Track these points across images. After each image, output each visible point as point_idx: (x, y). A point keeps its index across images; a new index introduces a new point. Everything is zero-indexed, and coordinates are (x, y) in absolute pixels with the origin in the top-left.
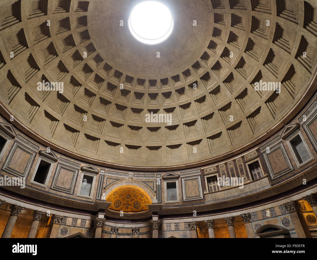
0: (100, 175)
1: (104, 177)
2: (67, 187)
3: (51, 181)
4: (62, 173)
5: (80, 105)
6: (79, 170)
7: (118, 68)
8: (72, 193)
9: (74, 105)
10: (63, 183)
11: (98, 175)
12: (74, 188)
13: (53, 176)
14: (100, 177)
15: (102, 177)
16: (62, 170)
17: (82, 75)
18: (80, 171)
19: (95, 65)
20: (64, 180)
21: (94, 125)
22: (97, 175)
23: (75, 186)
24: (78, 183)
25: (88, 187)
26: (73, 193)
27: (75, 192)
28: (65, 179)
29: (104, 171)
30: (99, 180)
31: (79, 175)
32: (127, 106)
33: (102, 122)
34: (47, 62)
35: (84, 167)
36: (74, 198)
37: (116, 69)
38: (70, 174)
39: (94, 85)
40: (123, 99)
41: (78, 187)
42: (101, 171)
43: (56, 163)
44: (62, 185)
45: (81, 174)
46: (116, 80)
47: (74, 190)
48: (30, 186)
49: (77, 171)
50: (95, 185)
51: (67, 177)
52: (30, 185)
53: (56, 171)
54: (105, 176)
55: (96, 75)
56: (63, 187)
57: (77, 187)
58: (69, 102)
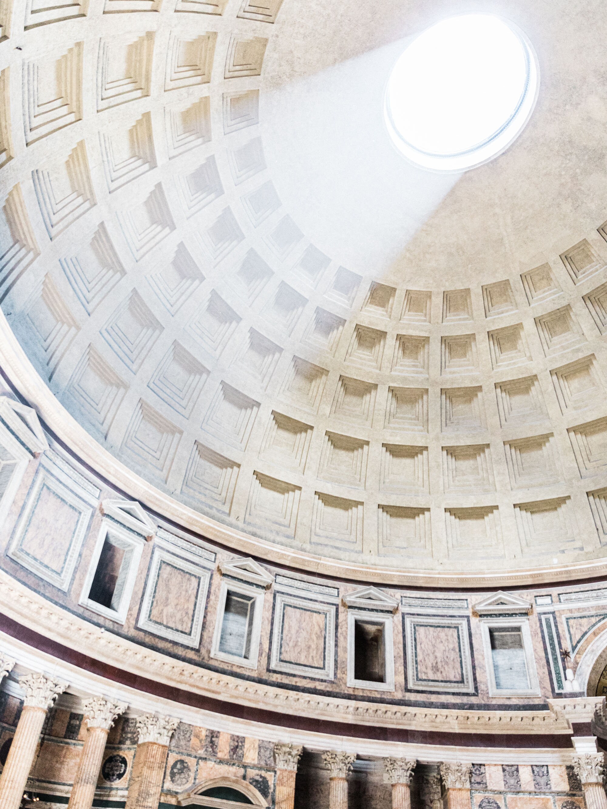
0: (540, 614)
1: (555, 618)
2: (453, 674)
3: (402, 669)
4: (424, 639)
5: (398, 438)
6: (468, 617)
7: (447, 284)
8: (471, 690)
9: (383, 445)
10: (435, 669)
11: (534, 618)
12: (474, 674)
13: (402, 654)
14: (540, 620)
15: (548, 621)
16: (421, 630)
17: (365, 359)
18: (474, 621)
19: (383, 315)
20: (436, 657)
21: (464, 475)
22: (530, 617)
23: (474, 668)
24: (480, 657)
25: (517, 661)
26: (476, 688)
27: (481, 687)
28: (439, 654)
29: (548, 600)
30: (542, 631)
31: (473, 632)
32: (535, 372)
33: (482, 455)
34: (267, 379)
35: (480, 603)
36: (483, 702)
37: (443, 289)
38: (446, 635)
39: (409, 366)
40: (512, 358)
41: (483, 667)
42: (540, 601)
43: (398, 617)
44: (434, 673)
45: (478, 627)
46: (460, 319)
47: (475, 679)
48: (351, 695)
49: (464, 622)
50: (535, 650)
51: (441, 647)
52: (351, 692)
53: (404, 637)
54: (556, 613)
55: (399, 337)
56: (440, 679)
57: (480, 668)
58: (367, 443)
